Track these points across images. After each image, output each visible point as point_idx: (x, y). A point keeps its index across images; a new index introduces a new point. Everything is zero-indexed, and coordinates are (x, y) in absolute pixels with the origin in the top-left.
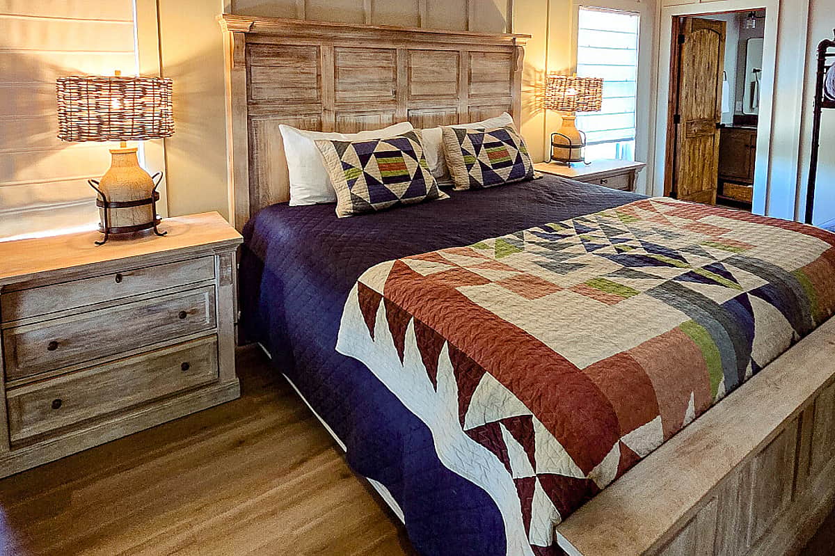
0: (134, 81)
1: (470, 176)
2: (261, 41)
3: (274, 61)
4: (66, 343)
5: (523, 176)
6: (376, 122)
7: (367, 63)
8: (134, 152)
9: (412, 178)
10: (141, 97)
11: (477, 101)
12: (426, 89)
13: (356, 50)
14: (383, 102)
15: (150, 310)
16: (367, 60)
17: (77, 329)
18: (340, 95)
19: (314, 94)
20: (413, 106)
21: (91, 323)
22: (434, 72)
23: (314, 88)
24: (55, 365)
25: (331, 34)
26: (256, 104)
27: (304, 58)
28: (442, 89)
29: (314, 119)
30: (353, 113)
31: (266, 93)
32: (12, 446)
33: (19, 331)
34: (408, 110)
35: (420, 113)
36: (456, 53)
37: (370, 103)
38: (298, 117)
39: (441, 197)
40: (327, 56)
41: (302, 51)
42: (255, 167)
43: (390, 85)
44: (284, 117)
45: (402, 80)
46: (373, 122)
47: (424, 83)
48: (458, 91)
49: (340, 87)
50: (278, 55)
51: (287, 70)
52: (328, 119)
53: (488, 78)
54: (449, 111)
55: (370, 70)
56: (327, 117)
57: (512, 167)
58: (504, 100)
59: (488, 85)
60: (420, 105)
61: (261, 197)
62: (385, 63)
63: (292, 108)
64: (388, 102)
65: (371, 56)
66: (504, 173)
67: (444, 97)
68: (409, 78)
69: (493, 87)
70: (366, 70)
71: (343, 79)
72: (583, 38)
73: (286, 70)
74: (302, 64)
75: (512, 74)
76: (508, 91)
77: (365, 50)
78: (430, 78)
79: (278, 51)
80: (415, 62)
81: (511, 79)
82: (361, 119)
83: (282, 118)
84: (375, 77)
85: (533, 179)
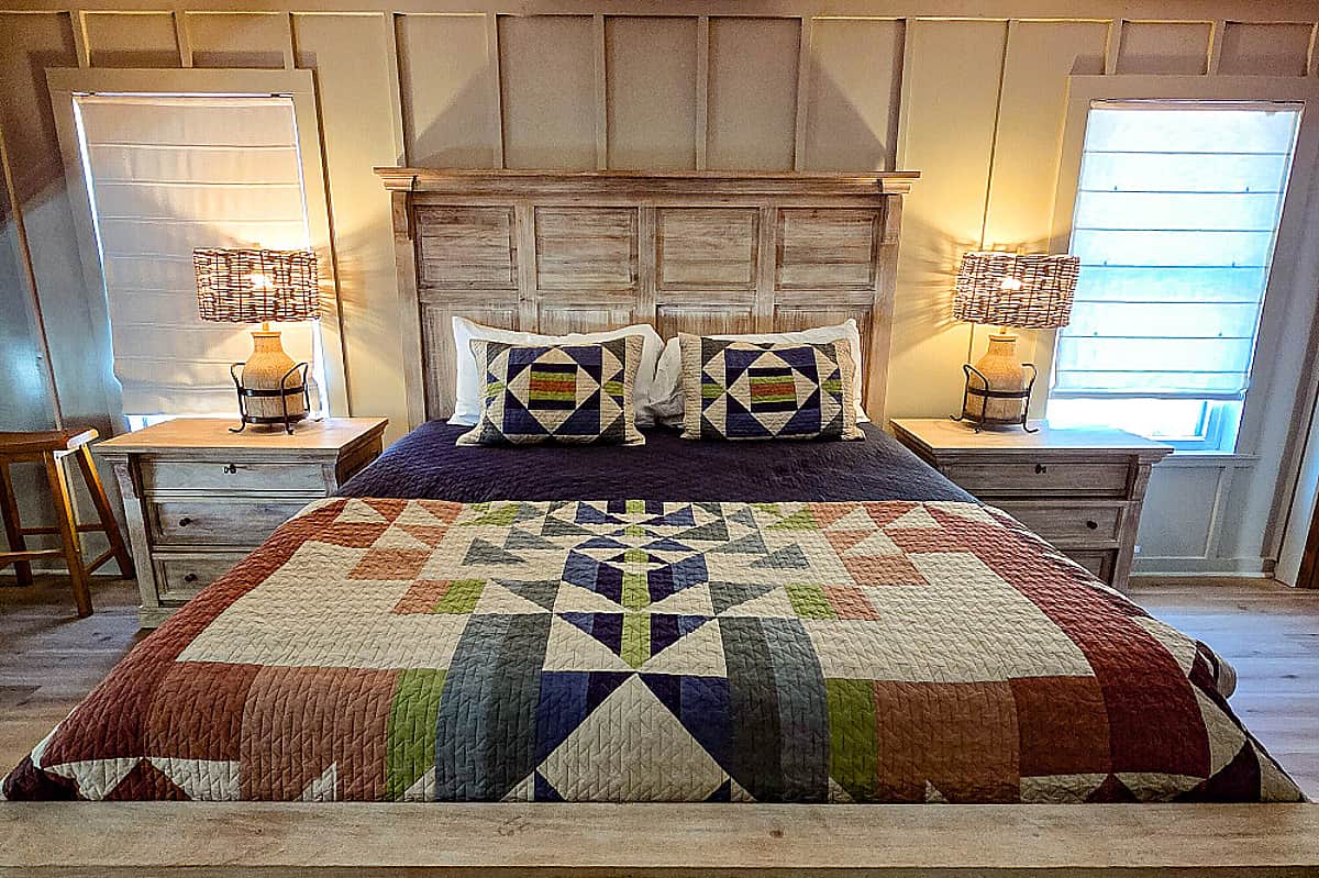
0: (239, 254)
1: (703, 417)
2: (432, 202)
3: (451, 229)
4: (197, 522)
5: (815, 431)
6: (602, 322)
7: (588, 231)
8: (277, 336)
9: (578, 407)
10: (247, 273)
11: (794, 297)
12: (691, 274)
13: (569, 212)
14: (614, 292)
15: (267, 510)
16: (587, 226)
17: (204, 511)
18: (545, 278)
19: (506, 276)
20: (667, 299)
21: (219, 508)
22: (705, 244)
23: (507, 268)
24: (189, 541)
25: (527, 187)
26: (431, 287)
27: (493, 225)
28: (723, 273)
29: (508, 312)
30: (565, 306)
31: (442, 274)
32: (161, 603)
33: (157, 500)
34: (658, 306)
35: (679, 312)
36: (754, 211)
37: (592, 293)
38: (486, 308)
39: (628, 442)
40: (525, 220)
41: (489, 215)
42: (432, 370)
43: (626, 264)
44: (467, 307)
45: (647, 258)
46: (597, 322)
47: (689, 263)
48: (753, 279)
49: (543, 267)
50: (456, 221)
51: (468, 242)
52: (528, 314)
53: (820, 256)
54: (735, 312)
55: (592, 241)
56: (526, 309)
57: (794, 413)
58: (855, 297)
59: (824, 269)
60: (679, 297)
61: (441, 408)
62: (617, 231)
63: (478, 295)
64: (622, 292)
65: (594, 220)
66: (774, 422)
67: (725, 287)
68: (659, 253)
69: (833, 272)
70: (585, 242)
71: (550, 256)
72: (1094, 172)
73: (468, 240)
74: (489, 234)
75: (875, 249)
76: (866, 280)
77: (584, 211)
78: (700, 254)
79: (455, 216)
80: (672, 227)
81: (875, 259)
82: (578, 316)
83: (463, 308)
84: (600, 252)
85: (841, 440)
